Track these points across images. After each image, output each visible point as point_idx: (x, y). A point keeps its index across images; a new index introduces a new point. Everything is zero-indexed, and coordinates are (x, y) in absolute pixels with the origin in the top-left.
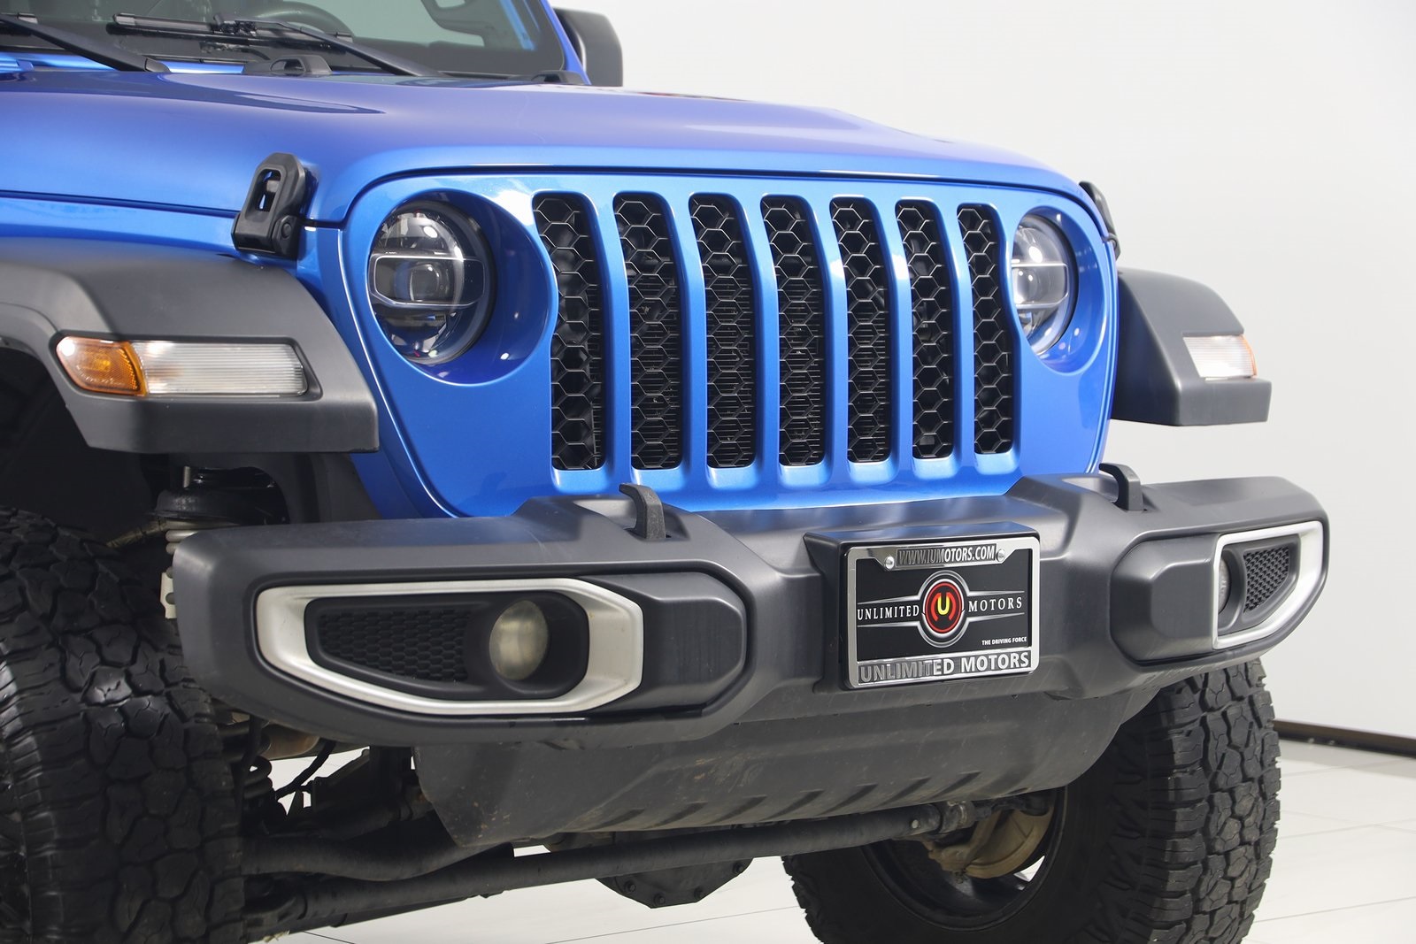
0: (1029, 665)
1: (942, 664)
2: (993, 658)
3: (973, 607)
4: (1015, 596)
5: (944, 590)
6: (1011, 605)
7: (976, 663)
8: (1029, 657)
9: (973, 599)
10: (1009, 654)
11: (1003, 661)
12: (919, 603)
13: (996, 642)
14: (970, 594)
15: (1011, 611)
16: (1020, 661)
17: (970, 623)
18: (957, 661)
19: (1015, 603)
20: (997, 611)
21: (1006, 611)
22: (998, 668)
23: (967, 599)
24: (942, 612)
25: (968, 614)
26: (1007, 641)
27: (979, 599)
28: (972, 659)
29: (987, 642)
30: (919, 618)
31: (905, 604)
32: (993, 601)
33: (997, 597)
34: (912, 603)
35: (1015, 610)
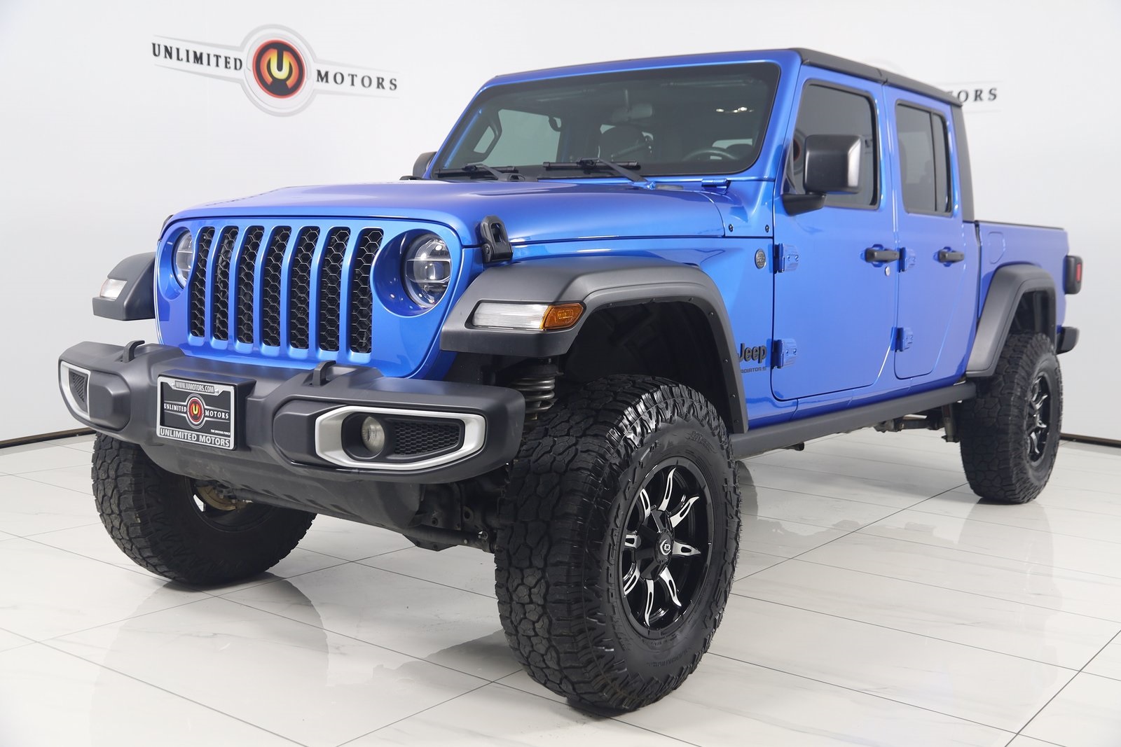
0: (229, 447)
1: (191, 435)
2: (213, 439)
3: (207, 413)
4: (225, 413)
5: (195, 403)
6: (223, 417)
7: (205, 439)
8: (229, 442)
9: (207, 410)
10: (220, 439)
11: (218, 441)
12: (186, 406)
13: (217, 432)
14: (206, 407)
15: (223, 419)
16: (225, 444)
17: (206, 421)
18: (198, 436)
19: (225, 416)
20: (217, 418)
21: (221, 418)
22: (215, 444)
23: (205, 409)
24: (196, 413)
25: (205, 416)
26: (222, 432)
27: (210, 410)
28: (204, 437)
29: (213, 431)
30: (186, 413)
31: (182, 405)
32: (216, 412)
33: (218, 411)
34: (184, 406)
35: (225, 419)
